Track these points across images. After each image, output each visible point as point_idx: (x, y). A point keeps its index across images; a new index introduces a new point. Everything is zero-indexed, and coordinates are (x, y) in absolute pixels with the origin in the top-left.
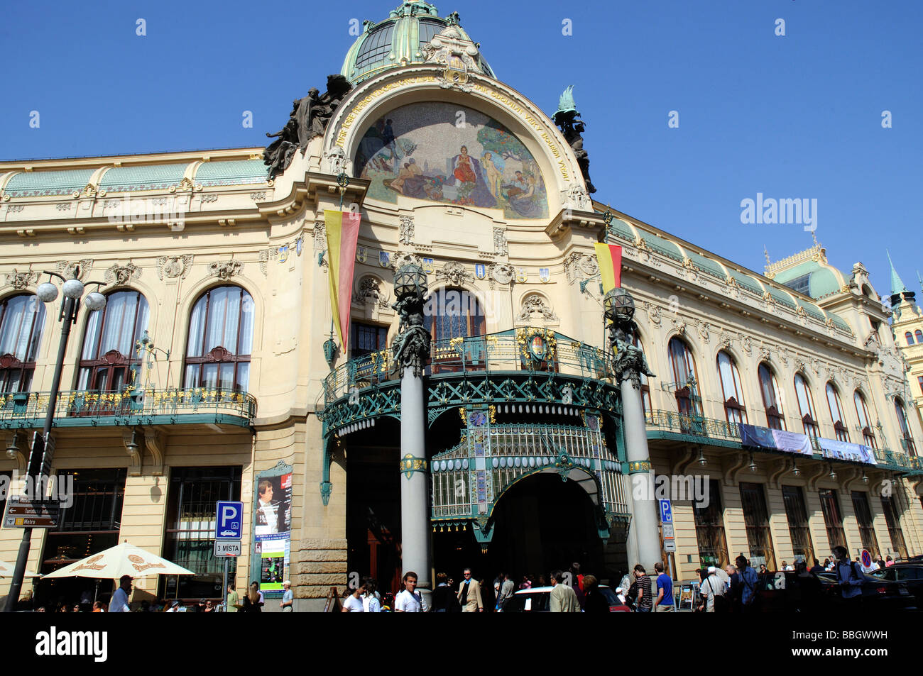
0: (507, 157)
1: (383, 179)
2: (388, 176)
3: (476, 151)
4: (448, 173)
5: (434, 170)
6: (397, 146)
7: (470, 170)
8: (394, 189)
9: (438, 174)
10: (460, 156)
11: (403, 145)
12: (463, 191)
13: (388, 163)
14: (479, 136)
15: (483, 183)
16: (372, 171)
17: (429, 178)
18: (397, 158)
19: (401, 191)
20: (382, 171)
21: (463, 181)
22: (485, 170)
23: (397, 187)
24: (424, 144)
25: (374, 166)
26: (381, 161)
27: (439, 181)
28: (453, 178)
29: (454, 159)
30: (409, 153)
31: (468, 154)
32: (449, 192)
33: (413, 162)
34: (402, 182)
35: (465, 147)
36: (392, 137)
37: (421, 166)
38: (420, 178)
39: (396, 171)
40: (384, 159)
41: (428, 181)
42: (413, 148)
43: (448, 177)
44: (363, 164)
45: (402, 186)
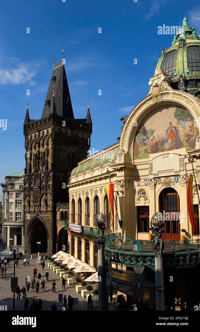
0: (186, 121)
1: (144, 149)
2: (146, 147)
3: (175, 123)
4: (165, 137)
5: (161, 138)
6: (148, 133)
7: (173, 133)
8: (148, 152)
9: (163, 139)
10: (169, 127)
11: (150, 132)
12: (171, 143)
13: (146, 142)
14: (175, 116)
15: (178, 137)
16: (140, 148)
17: (160, 142)
18: (148, 138)
19: (151, 152)
20: (144, 147)
21: (171, 139)
23: (149, 151)
24: (157, 128)
25: (141, 146)
26: (143, 142)
27: (163, 142)
28: (168, 138)
29: (168, 130)
30: (152, 134)
32: (167, 146)
33: (154, 137)
34: (150, 148)
35: (171, 123)
36: (146, 131)
37: (157, 138)
38: (157, 144)
39: (148, 144)
40: (144, 141)
41: (159, 144)
42: (154, 131)
43: (166, 139)
44: (137, 147)
45: (151, 150)
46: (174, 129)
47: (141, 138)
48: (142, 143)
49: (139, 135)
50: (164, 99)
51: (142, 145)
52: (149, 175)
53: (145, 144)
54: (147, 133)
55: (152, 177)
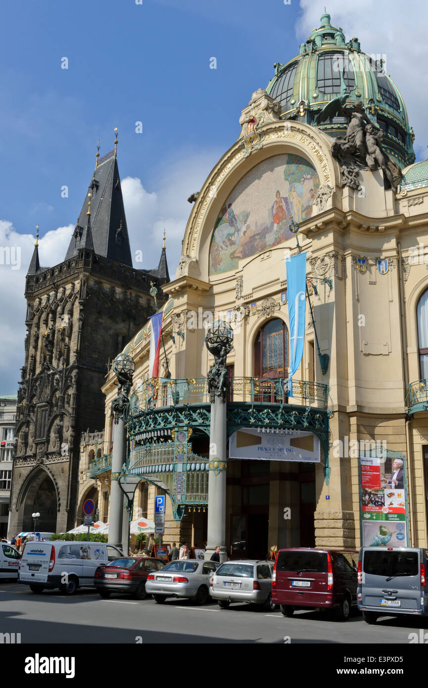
0: (304, 181)
3: (285, 189)
5: (261, 225)
6: (238, 221)
7: (282, 210)
8: (237, 257)
9: (263, 227)
10: (276, 201)
11: (241, 218)
12: (278, 232)
13: (233, 239)
14: (285, 176)
16: (223, 251)
17: (258, 234)
18: (239, 230)
19: (241, 257)
20: (230, 248)
21: (278, 223)
22: (291, 203)
23: (239, 255)
24: (254, 207)
25: (224, 247)
26: (229, 240)
27: (264, 233)
28: (272, 225)
29: (273, 207)
30: (245, 222)
31: (281, 196)
32: (270, 238)
33: (248, 227)
34: (241, 249)
35: (278, 192)
36: (234, 216)
37: (253, 228)
38: (253, 238)
39: (238, 242)
40: (230, 238)
41: (257, 237)
42: (248, 216)
43: (269, 225)
44: (217, 250)
45: (241, 252)
46: (283, 204)
47: (226, 232)
48: (226, 241)
49: (221, 227)
50: (264, 143)
51: (227, 246)
52: (237, 300)
53: (232, 243)
54: (236, 220)
55: (242, 301)
